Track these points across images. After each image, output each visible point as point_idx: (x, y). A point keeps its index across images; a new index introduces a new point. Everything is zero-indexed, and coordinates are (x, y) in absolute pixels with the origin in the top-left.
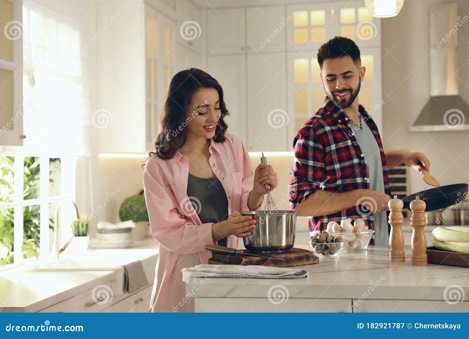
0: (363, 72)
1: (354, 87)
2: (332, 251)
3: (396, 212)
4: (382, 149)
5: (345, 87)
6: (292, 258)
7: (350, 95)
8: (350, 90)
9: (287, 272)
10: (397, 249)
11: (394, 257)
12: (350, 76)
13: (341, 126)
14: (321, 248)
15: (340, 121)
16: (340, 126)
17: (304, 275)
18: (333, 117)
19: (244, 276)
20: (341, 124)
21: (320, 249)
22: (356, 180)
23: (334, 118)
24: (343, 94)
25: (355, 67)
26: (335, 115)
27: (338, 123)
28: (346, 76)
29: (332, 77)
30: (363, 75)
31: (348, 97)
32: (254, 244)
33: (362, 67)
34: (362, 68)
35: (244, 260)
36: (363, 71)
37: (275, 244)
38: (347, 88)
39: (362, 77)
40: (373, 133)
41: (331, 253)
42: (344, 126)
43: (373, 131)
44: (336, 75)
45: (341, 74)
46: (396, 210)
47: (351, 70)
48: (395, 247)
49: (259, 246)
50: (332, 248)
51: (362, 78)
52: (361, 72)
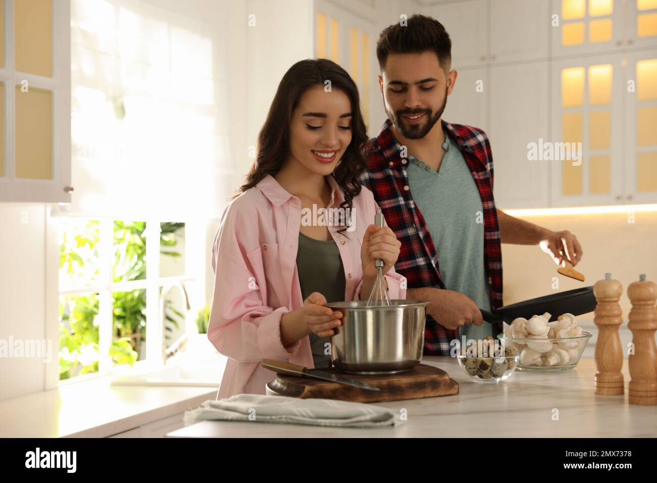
0: (453, 80)
1: (435, 105)
2: (495, 372)
3: (606, 303)
4: (490, 204)
5: (420, 104)
6: (403, 386)
7: (427, 119)
8: (428, 111)
9: (364, 414)
10: (606, 371)
11: (602, 385)
12: (431, 86)
13: (393, 172)
14: (475, 366)
15: (391, 164)
16: (391, 172)
17: (389, 422)
18: (383, 155)
19: (284, 420)
20: (393, 169)
21: (474, 368)
22: (417, 262)
23: (384, 157)
24: (416, 117)
25: (441, 70)
26: (387, 154)
27: (388, 166)
28: (424, 86)
29: (399, 88)
30: (451, 85)
31: (423, 121)
32: (345, 359)
33: (451, 70)
34: (452, 72)
35: (308, 388)
36: (452, 77)
37: (383, 359)
38: (424, 107)
39: (450, 87)
40: (473, 176)
41: (495, 376)
42: (397, 174)
43: (475, 173)
44: (407, 84)
45: (416, 83)
46: (608, 300)
47: (433, 77)
48: (604, 368)
49: (353, 363)
50: (495, 367)
51: (449, 89)
52: (450, 80)
